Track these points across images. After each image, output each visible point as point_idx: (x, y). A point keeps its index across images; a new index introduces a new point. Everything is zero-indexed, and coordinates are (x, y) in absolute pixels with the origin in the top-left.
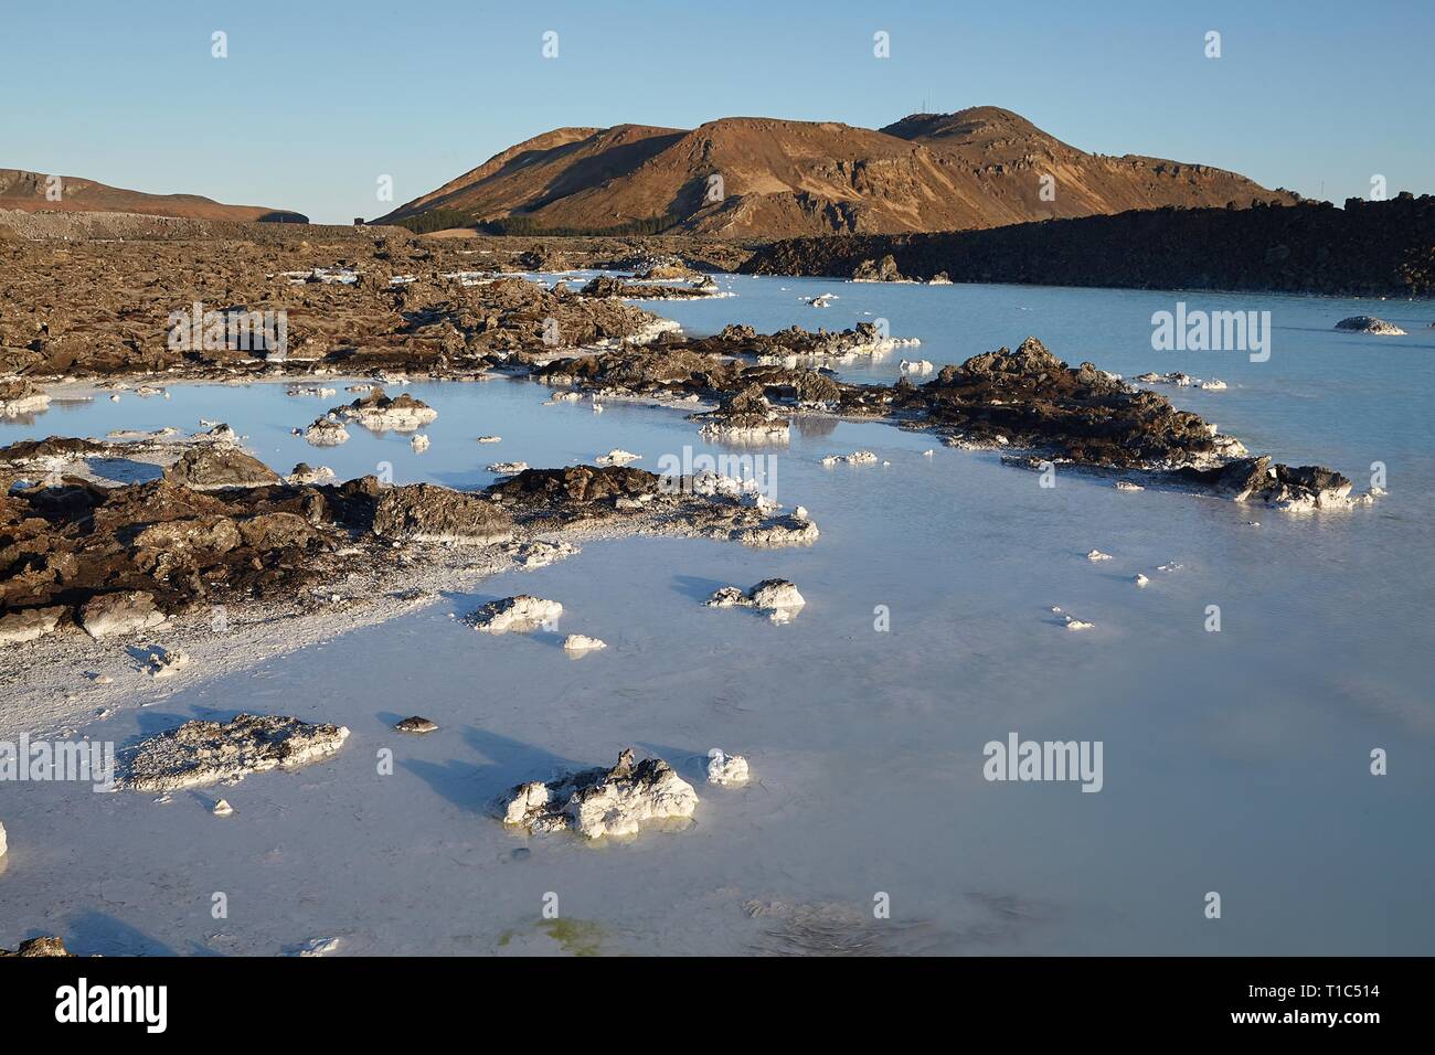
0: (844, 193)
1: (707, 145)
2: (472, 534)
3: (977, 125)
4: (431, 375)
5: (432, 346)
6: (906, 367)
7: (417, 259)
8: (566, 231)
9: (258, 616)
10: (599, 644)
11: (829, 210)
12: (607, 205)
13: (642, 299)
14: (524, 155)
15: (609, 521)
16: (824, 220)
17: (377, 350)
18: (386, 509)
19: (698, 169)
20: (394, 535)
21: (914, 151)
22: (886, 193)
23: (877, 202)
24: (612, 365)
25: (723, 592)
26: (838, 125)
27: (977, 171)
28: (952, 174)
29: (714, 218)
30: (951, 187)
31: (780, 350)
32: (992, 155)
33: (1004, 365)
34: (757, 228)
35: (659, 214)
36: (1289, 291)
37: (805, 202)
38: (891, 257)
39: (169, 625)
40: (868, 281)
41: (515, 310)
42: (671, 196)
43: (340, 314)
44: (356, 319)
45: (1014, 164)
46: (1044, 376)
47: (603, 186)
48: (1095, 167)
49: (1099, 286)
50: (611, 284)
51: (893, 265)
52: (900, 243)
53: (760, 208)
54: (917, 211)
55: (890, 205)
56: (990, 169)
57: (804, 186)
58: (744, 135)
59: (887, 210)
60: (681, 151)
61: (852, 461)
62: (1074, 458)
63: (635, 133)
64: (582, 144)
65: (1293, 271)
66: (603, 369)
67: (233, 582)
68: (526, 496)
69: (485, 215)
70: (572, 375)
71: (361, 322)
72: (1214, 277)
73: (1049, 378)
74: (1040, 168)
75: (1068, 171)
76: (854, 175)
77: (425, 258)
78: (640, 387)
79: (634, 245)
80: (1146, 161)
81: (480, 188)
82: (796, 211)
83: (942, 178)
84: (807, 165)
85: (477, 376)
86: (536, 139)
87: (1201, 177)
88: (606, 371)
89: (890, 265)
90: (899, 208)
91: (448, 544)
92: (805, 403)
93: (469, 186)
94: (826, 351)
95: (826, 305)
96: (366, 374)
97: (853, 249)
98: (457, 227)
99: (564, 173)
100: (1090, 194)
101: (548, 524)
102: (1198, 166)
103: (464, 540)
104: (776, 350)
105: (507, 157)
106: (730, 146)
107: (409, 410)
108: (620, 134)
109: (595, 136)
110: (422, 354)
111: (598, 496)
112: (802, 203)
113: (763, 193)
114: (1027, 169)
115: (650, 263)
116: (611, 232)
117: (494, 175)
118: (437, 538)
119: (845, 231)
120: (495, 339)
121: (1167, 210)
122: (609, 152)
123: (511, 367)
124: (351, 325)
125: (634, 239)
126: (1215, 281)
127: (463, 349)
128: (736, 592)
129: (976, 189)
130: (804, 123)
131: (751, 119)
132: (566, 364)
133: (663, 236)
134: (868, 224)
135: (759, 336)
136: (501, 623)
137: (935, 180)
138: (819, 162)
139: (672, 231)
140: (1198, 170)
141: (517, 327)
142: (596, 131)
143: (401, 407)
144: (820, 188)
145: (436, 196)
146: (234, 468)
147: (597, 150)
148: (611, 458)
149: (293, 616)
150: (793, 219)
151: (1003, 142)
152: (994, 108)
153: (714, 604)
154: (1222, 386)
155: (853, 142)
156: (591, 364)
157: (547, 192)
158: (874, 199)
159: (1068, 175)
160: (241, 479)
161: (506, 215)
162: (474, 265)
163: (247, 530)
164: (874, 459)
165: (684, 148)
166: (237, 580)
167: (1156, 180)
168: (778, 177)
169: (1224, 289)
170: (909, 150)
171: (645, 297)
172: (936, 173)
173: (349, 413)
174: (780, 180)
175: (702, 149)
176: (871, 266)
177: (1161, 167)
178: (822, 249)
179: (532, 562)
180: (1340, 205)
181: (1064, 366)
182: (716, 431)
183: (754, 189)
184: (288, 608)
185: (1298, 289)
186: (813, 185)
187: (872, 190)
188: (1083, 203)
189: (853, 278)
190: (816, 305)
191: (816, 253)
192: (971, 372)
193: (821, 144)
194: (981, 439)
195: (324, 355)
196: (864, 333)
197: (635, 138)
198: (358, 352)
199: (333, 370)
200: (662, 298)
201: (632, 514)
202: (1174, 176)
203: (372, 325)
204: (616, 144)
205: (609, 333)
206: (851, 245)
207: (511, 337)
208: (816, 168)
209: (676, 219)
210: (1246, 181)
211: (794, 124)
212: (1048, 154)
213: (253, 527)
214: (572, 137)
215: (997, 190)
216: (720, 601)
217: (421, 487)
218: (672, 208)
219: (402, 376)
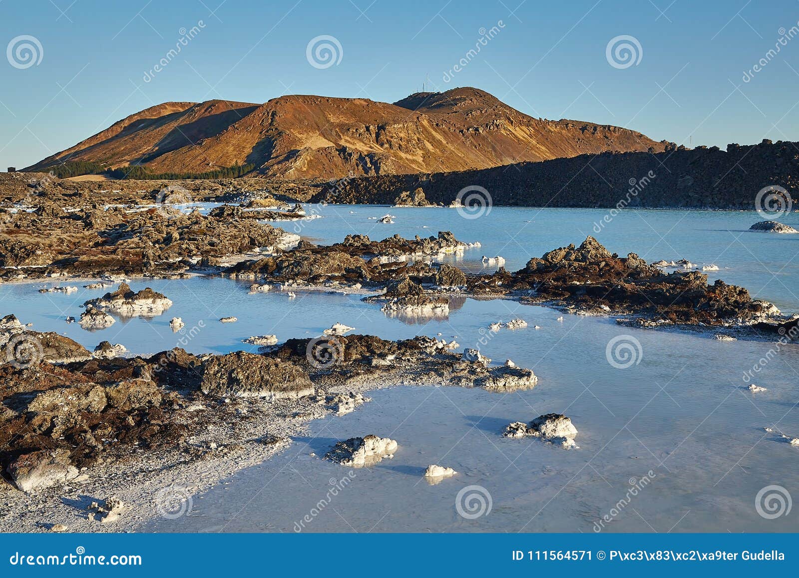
0: (371, 147)
1: (274, 114)
2: (284, 390)
3: (460, 100)
4: (145, 276)
5: (136, 254)
6: (487, 261)
7: (70, 196)
8: (172, 176)
9: (155, 464)
10: (450, 472)
11: (361, 158)
12: (201, 157)
13: (257, 220)
14: (139, 122)
15: (376, 376)
16: (357, 165)
17: (96, 258)
18: (212, 372)
19: (267, 132)
20: (220, 393)
21: (418, 118)
22: (400, 147)
23: (394, 153)
24: (286, 264)
25: (513, 425)
26: (365, 100)
27: (462, 131)
28: (445, 134)
29: (280, 166)
30: (444, 142)
31: (394, 252)
32: (472, 120)
33: (573, 257)
34: (311, 172)
35: (241, 163)
36: (696, 207)
37: (344, 154)
38: (421, 189)
39: (86, 477)
40: (406, 206)
41: (187, 227)
42: (248, 150)
43: (52, 232)
44: (64, 236)
45: (487, 126)
46: (603, 264)
47: (199, 144)
48: (540, 127)
49: (565, 207)
50: (233, 210)
51: (422, 195)
52: (425, 179)
53: (312, 158)
54: (422, 159)
55: (403, 155)
56: (471, 129)
57: (342, 143)
58: (300, 107)
59: (401, 158)
60: (255, 118)
61: (511, 326)
62: (671, 319)
63: (221, 106)
64: (182, 114)
65: (697, 194)
66: (279, 268)
67: (120, 437)
68: (299, 360)
69: (111, 165)
70: (255, 272)
71: (69, 238)
72: (644, 199)
73: (607, 265)
74: (504, 129)
75: (523, 131)
76: (378, 135)
77: (75, 195)
78: (314, 279)
79: (225, 185)
80: (575, 123)
81: (106, 145)
82: (338, 160)
83: (438, 136)
84: (345, 128)
85: (182, 275)
86: (148, 110)
87: (611, 134)
88: (282, 268)
89: (420, 195)
90: (410, 157)
91: (267, 398)
92: (442, 287)
93: (98, 143)
94: (423, 252)
95: (392, 222)
96: (94, 276)
97: (392, 184)
98: (89, 174)
99: (169, 135)
100: (538, 146)
101: (333, 381)
102: (609, 127)
103: (279, 395)
104: (391, 251)
105: (126, 124)
106: (289, 116)
107: (150, 300)
108: (210, 107)
109: (191, 108)
110: (130, 260)
111: (354, 357)
112: (342, 155)
113: (314, 148)
114: (496, 129)
115: (246, 196)
116: (206, 176)
117: (117, 136)
118: (257, 394)
119: (372, 173)
120: (180, 248)
121: (607, 154)
122: (201, 120)
123: (203, 268)
124: (61, 241)
125: (225, 181)
126: (644, 201)
127: (159, 256)
128: (523, 426)
129: (461, 144)
130: (341, 99)
131: (304, 96)
132: (250, 265)
133: (245, 178)
134: (388, 168)
135: (372, 242)
136: (361, 458)
137: (434, 138)
138: (352, 126)
139: (250, 175)
140: (609, 129)
141: (195, 240)
142: (192, 105)
143: (145, 298)
144: (354, 144)
145: (73, 151)
146: (55, 347)
147: (193, 118)
148: (335, 330)
149: (185, 463)
150: (336, 165)
151: (479, 112)
152: (471, 88)
153: (510, 436)
154: (715, 268)
155: (376, 112)
156: (270, 264)
157: (157, 148)
158: (392, 151)
159: (522, 133)
160: (61, 356)
161: (127, 165)
162: (114, 200)
163: (113, 394)
164: (525, 324)
165: (256, 116)
166: (123, 435)
167: (582, 136)
168: (324, 136)
169: (651, 206)
170: (415, 117)
171: (259, 219)
172: (434, 133)
173: (103, 304)
174: (326, 138)
175: (270, 117)
176: (407, 196)
177: (585, 127)
178: (370, 185)
179: (342, 410)
180: (724, 148)
181: (615, 256)
182: (395, 309)
183: (307, 145)
184: (175, 456)
185: (701, 206)
186: (349, 142)
187: (390, 145)
188: (533, 152)
189: (395, 204)
190: (384, 222)
191: (366, 187)
192: (550, 262)
193: (353, 114)
194: (589, 308)
195: (50, 263)
196: (445, 239)
197: (222, 109)
198: (80, 259)
199: (65, 274)
200: (272, 220)
201: (389, 370)
202: (594, 133)
203: (77, 241)
204: (207, 114)
205: (259, 243)
206: (390, 182)
207: (192, 247)
208: (351, 130)
209: (253, 166)
210: (641, 136)
211: (335, 100)
212: (509, 119)
213: (119, 391)
214: (174, 109)
215: (475, 143)
216: (514, 433)
217: (238, 354)
218: (249, 159)
219: (122, 276)
